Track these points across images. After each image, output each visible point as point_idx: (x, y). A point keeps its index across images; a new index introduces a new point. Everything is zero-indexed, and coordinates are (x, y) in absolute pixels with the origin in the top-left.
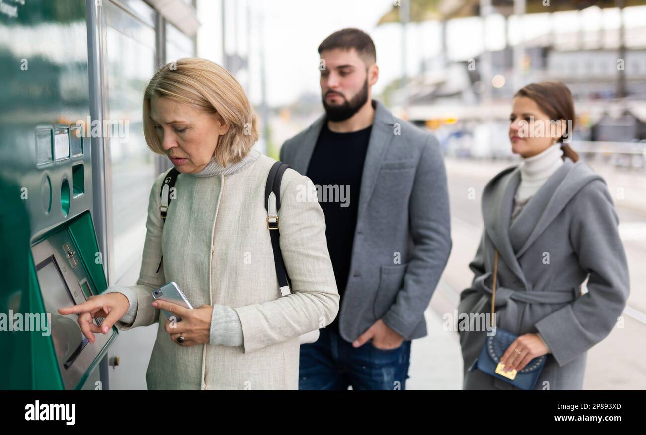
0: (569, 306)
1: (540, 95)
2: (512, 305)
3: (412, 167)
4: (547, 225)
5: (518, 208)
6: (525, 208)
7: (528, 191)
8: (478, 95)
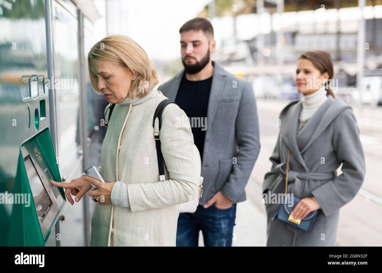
0: (331, 182)
1: (314, 58)
2: (298, 181)
3: (237, 101)
4: (319, 134)
5: (301, 125)
6: (306, 125)
7: (307, 115)
8: (255, 60)
